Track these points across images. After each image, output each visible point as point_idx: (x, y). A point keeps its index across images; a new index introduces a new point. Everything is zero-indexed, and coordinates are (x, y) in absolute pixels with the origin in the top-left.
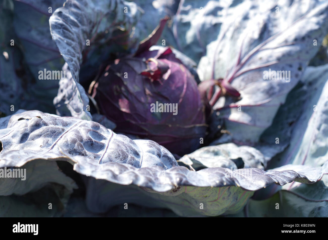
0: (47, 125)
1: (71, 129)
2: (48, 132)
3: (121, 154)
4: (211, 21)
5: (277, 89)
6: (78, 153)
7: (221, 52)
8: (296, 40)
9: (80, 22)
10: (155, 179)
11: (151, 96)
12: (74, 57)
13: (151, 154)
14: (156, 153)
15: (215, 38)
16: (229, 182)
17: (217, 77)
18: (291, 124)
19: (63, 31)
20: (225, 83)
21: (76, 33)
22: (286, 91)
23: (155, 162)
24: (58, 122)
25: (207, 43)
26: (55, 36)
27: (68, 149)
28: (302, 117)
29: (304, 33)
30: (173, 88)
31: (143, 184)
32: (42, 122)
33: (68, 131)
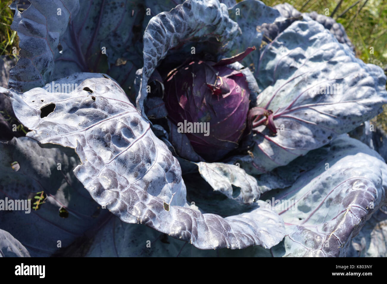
0: (95, 108)
1: (114, 117)
2: (92, 114)
3: (136, 158)
4: (290, 64)
5: (304, 144)
6: (105, 142)
7: (283, 91)
8: (339, 115)
9: (176, 29)
10: (130, 208)
11: (205, 105)
12: (155, 56)
13: (160, 167)
14: (165, 167)
15: (286, 78)
16: (185, 237)
17: (270, 108)
18: (302, 171)
19: (156, 32)
20: (271, 117)
21: (167, 37)
22: (310, 149)
23: (159, 175)
24: (106, 108)
25: (279, 78)
26: (147, 35)
27: (99, 135)
28: (312, 172)
29: (348, 113)
30: (225, 107)
31: (114, 211)
32: (93, 104)
33: (109, 119)
